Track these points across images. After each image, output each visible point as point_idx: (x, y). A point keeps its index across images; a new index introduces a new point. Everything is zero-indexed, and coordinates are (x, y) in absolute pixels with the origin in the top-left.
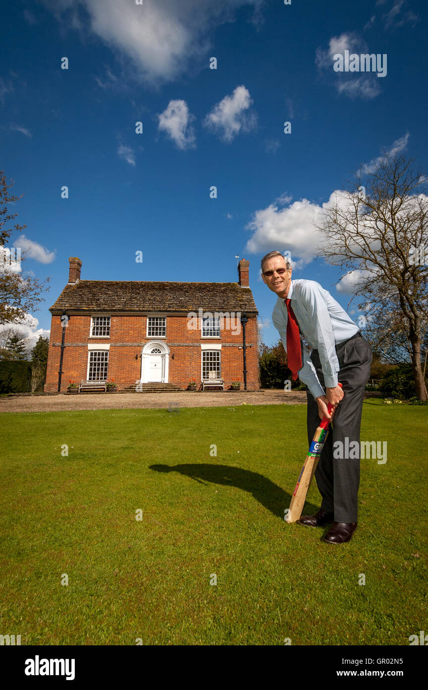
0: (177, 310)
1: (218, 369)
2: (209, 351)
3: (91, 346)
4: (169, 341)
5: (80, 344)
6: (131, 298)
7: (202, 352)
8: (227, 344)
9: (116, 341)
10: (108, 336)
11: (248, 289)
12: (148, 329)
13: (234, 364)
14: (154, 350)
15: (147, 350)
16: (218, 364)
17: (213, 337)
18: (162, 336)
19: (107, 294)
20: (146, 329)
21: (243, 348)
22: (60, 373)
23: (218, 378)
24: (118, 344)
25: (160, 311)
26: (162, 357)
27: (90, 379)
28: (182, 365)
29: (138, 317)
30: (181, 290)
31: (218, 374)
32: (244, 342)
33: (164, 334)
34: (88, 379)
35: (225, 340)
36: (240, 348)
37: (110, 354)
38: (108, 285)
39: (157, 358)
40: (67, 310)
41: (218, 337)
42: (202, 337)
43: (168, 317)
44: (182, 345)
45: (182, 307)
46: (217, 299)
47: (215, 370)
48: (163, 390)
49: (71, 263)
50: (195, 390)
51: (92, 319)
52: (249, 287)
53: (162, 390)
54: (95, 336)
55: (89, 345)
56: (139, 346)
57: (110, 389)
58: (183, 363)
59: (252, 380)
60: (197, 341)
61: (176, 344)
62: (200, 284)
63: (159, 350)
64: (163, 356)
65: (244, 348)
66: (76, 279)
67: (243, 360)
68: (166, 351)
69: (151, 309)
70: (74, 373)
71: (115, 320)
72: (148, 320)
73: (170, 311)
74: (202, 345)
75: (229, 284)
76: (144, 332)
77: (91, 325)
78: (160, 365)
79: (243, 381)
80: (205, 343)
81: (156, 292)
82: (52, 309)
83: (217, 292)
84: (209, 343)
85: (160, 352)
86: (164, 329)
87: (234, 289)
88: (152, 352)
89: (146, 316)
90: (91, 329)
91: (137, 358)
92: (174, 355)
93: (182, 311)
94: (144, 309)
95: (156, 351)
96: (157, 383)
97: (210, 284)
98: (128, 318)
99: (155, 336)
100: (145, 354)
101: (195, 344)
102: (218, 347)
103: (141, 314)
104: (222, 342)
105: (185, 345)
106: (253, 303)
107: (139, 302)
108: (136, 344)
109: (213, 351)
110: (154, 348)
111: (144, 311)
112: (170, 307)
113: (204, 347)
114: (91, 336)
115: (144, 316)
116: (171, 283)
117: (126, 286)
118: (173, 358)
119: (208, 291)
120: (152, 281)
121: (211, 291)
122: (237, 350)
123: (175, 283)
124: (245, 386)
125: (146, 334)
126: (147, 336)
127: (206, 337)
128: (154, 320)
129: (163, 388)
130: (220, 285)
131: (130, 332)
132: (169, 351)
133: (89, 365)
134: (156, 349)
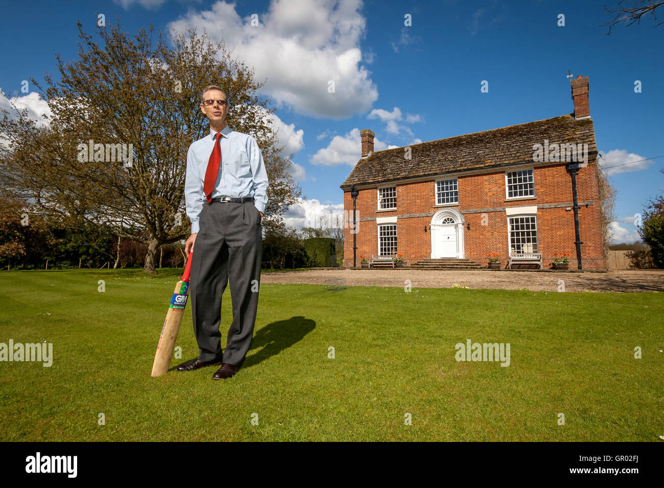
0: (469, 167)
1: (534, 240)
2: (519, 217)
3: (380, 220)
4: (463, 208)
5: (370, 219)
6: (420, 162)
7: (508, 219)
8: (547, 206)
9: (403, 212)
10: (396, 208)
11: (588, 119)
12: (436, 195)
13: (558, 233)
14: (445, 220)
15: (436, 220)
16: (534, 233)
17: (524, 197)
18: (454, 203)
19: (395, 162)
20: (434, 195)
21: (574, 209)
22: (355, 248)
23: (536, 252)
24: (405, 216)
25: (448, 172)
26: (456, 228)
27: (382, 254)
28: (481, 237)
29: (424, 184)
30: (482, 141)
31: (535, 247)
32: (575, 201)
33: (456, 200)
34: (379, 254)
35: (543, 200)
36: (568, 209)
37: (398, 228)
38: (398, 153)
39: (450, 229)
40: (355, 185)
41: (532, 196)
42: (508, 198)
43: (459, 178)
44: (479, 211)
45: (477, 163)
46: (530, 144)
47: (529, 241)
48: (453, 268)
49: (362, 136)
50: (499, 267)
51: (378, 192)
52: (589, 117)
53: (451, 268)
54: (383, 209)
55: (377, 219)
56: (428, 216)
57: (398, 265)
58: (482, 235)
59: (593, 255)
60: (500, 205)
61: (472, 210)
62: (510, 129)
63: (451, 220)
64: (456, 226)
65: (576, 208)
66: (369, 152)
67: (574, 227)
68: (459, 220)
69: (438, 172)
70: (366, 248)
71: (400, 190)
72: (436, 185)
73: (460, 171)
74: (507, 210)
75: (556, 119)
76: (433, 200)
77: (378, 198)
78: (453, 238)
79: (575, 257)
80: (511, 206)
81: (449, 150)
82: (343, 186)
83: (532, 134)
84: (518, 205)
85: (453, 222)
86: (456, 193)
87: (563, 125)
88: (444, 223)
89: (434, 181)
90: (379, 202)
91: (426, 230)
92: (469, 225)
93: (476, 169)
94: (430, 172)
95: (449, 221)
96: (449, 259)
97: (526, 125)
98: (414, 185)
99: (446, 204)
100: (435, 225)
101: (497, 208)
102: (533, 210)
103: (427, 179)
104: (539, 203)
105: (483, 211)
106: (591, 139)
107: (426, 166)
108: (424, 215)
109: (525, 217)
110: (446, 218)
111: (429, 175)
112: (462, 165)
113: (510, 211)
114: (379, 209)
115: (431, 181)
116: (469, 136)
117: (417, 150)
118: (469, 228)
119: (521, 135)
120: (447, 138)
121: (525, 135)
122: (563, 213)
123: (475, 135)
124: (580, 263)
125: (434, 202)
126: (437, 204)
127: (513, 198)
128: (443, 184)
129: (454, 265)
130: (540, 124)
131: (417, 201)
132: (463, 220)
133: (379, 240)
134: (448, 219)
